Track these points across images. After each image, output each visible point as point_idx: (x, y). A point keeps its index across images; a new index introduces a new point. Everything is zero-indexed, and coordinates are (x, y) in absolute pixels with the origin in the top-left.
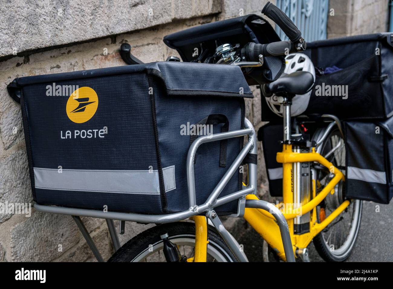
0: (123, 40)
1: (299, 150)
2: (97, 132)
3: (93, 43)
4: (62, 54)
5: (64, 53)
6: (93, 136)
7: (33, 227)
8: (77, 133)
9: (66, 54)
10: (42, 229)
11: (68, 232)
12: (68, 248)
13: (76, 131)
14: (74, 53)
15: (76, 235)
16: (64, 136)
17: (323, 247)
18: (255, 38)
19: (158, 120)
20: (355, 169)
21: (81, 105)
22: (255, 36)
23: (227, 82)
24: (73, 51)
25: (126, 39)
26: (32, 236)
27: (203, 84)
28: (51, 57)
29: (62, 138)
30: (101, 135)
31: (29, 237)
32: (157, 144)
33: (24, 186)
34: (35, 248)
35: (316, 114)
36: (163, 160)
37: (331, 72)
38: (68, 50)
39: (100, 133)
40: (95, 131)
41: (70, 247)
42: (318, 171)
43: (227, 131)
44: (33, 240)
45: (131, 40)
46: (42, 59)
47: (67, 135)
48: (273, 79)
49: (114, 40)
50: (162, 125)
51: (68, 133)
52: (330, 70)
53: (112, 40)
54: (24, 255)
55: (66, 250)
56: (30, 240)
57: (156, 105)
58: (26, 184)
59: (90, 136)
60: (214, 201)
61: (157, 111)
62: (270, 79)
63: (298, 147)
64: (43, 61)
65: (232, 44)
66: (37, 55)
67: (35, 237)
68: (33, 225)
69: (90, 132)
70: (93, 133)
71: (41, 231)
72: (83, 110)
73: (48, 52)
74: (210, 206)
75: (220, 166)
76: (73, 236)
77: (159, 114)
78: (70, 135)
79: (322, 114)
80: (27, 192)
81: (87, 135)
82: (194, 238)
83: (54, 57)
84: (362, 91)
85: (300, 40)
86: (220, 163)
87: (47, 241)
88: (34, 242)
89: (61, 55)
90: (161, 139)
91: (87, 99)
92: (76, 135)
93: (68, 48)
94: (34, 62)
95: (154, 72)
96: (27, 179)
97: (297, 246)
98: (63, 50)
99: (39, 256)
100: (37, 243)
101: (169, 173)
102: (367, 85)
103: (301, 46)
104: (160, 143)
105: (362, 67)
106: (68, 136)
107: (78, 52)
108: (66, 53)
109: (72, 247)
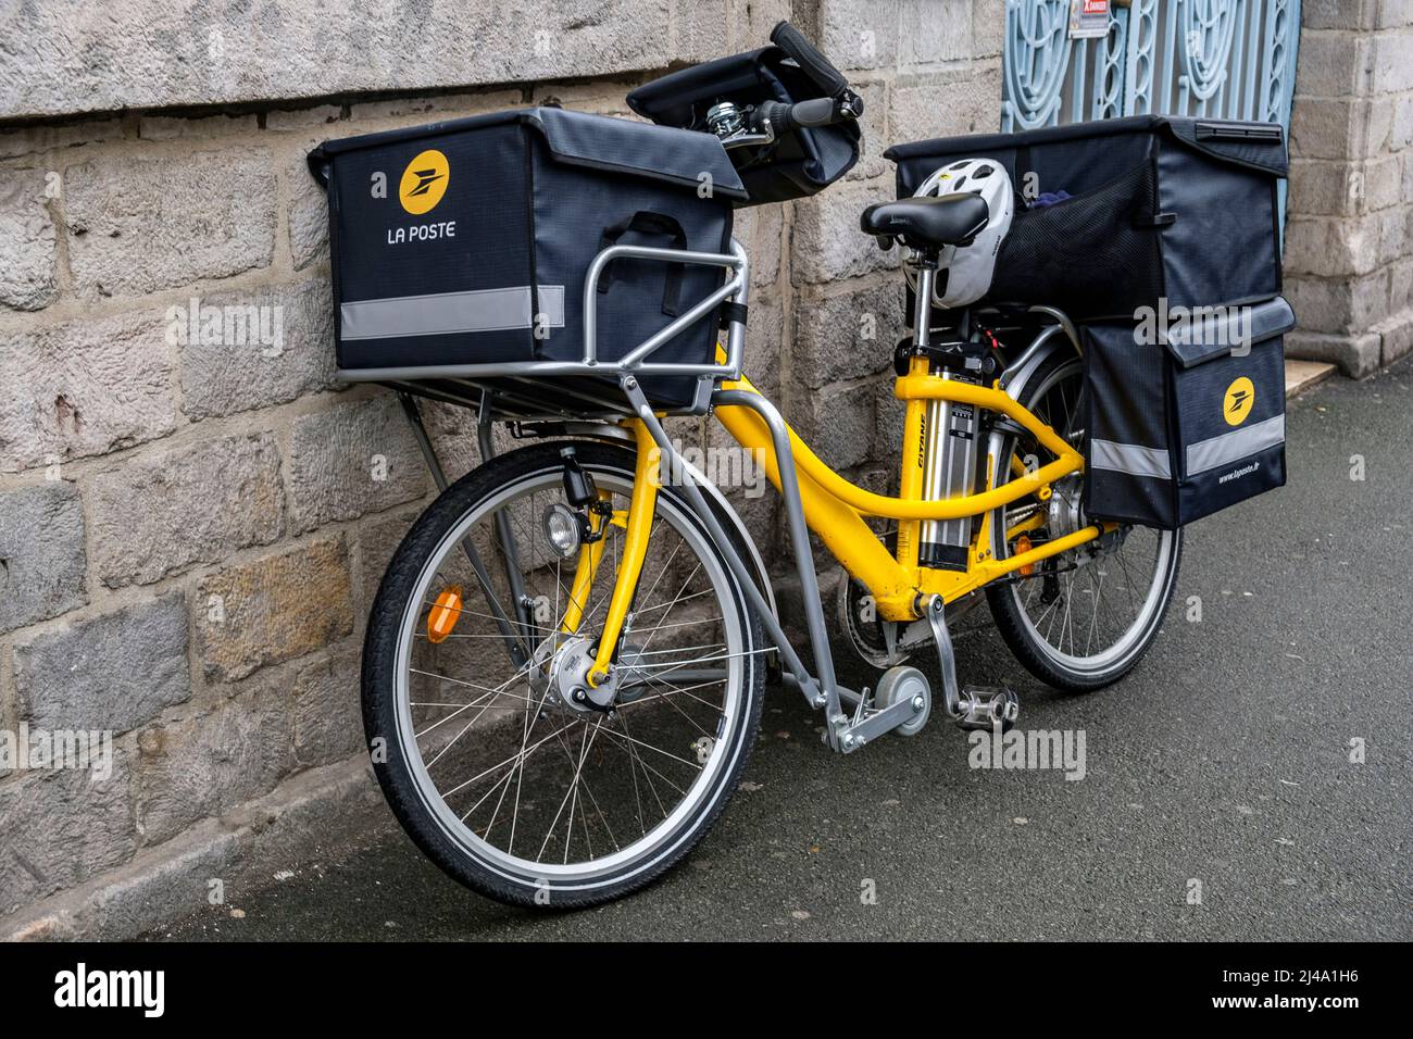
0: (549, 98)
1: (946, 375)
2: (445, 227)
3: (480, 96)
4: (415, 110)
5: (419, 109)
6: (438, 234)
7: (335, 431)
8: (414, 231)
9: (423, 111)
10: (350, 442)
11: (403, 467)
12: (402, 501)
13: (412, 228)
14: (438, 111)
15: (419, 480)
16: (393, 238)
17: (1014, 628)
18: (782, 93)
19: (538, 203)
20: (1107, 445)
21: (423, 183)
22: (784, 90)
23: (684, 160)
24: (437, 107)
25: (558, 97)
26: (332, 448)
27: (631, 154)
28: (392, 113)
29: (390, 242)
30: (450, 232)
31: (326, 448)
32: (533, 244)
33: (325, 348)
34: (336, 475)
35: (1016, 304)
36: (540, 271)
37: (1050, 203)
38: (426, 104)
39: (448, 229)
40: (441, 225)
41: (404, 500)
42: (1007, 438)
43: (684, 248)
44: (332, 456)
45: (570, 98)
46: (374, 115)
47: (397, 236)
48: (827, 178)
49: (527, 93)
50: (544, 213)
51: (401, 233)
52: (1049, 199)
53: (523, 95)
54: (315, 480)
55: (397, 503)
56: (327, 455)
57: (535, 178)
58: (328, 345)
59: (433, 234)
60: (636, 361)
61: (535, 188)
62: (820, 180)
63: (946, 368)
64: (376, 118)
65: (739, 104)
66: (367, 107)
67: (338, 453)
68: (335, 428)
69: (433, 229)
70: (438, 229)
71: (350, 445)
72: (425, 191)
73: (387, 103)
74: (628, 369)
75: (663, 313)
76: (413, 480)
77: (539, 194)
78: (403, 236)
79: (1029, 306)
80: (329, 360)
81: (430, 233)
82: (632, 479)
83: (398, 113)
84: (1113, 250)
85: (846, 95)
86: (663, 307)
87: (359, 469)
88: (335, 461)
89: (411, 111)
90: (539, 235)
91: (432, 172)
92: (412, 234)
93: (427, 100)
94: (360, 118)
95: (530, 120)
96: (330, 335)
97: (920, 590)
98: (417, 103)
99: (342, 494)
100: (340, 465)
101: (553, 298)
102: (1128, 236)
103: (848, 107)
104: (536, 242)
105: (1117, 192)
106: (400, 239)
107: (447, 110)
108: (423, 109)
109: (409, 502)
